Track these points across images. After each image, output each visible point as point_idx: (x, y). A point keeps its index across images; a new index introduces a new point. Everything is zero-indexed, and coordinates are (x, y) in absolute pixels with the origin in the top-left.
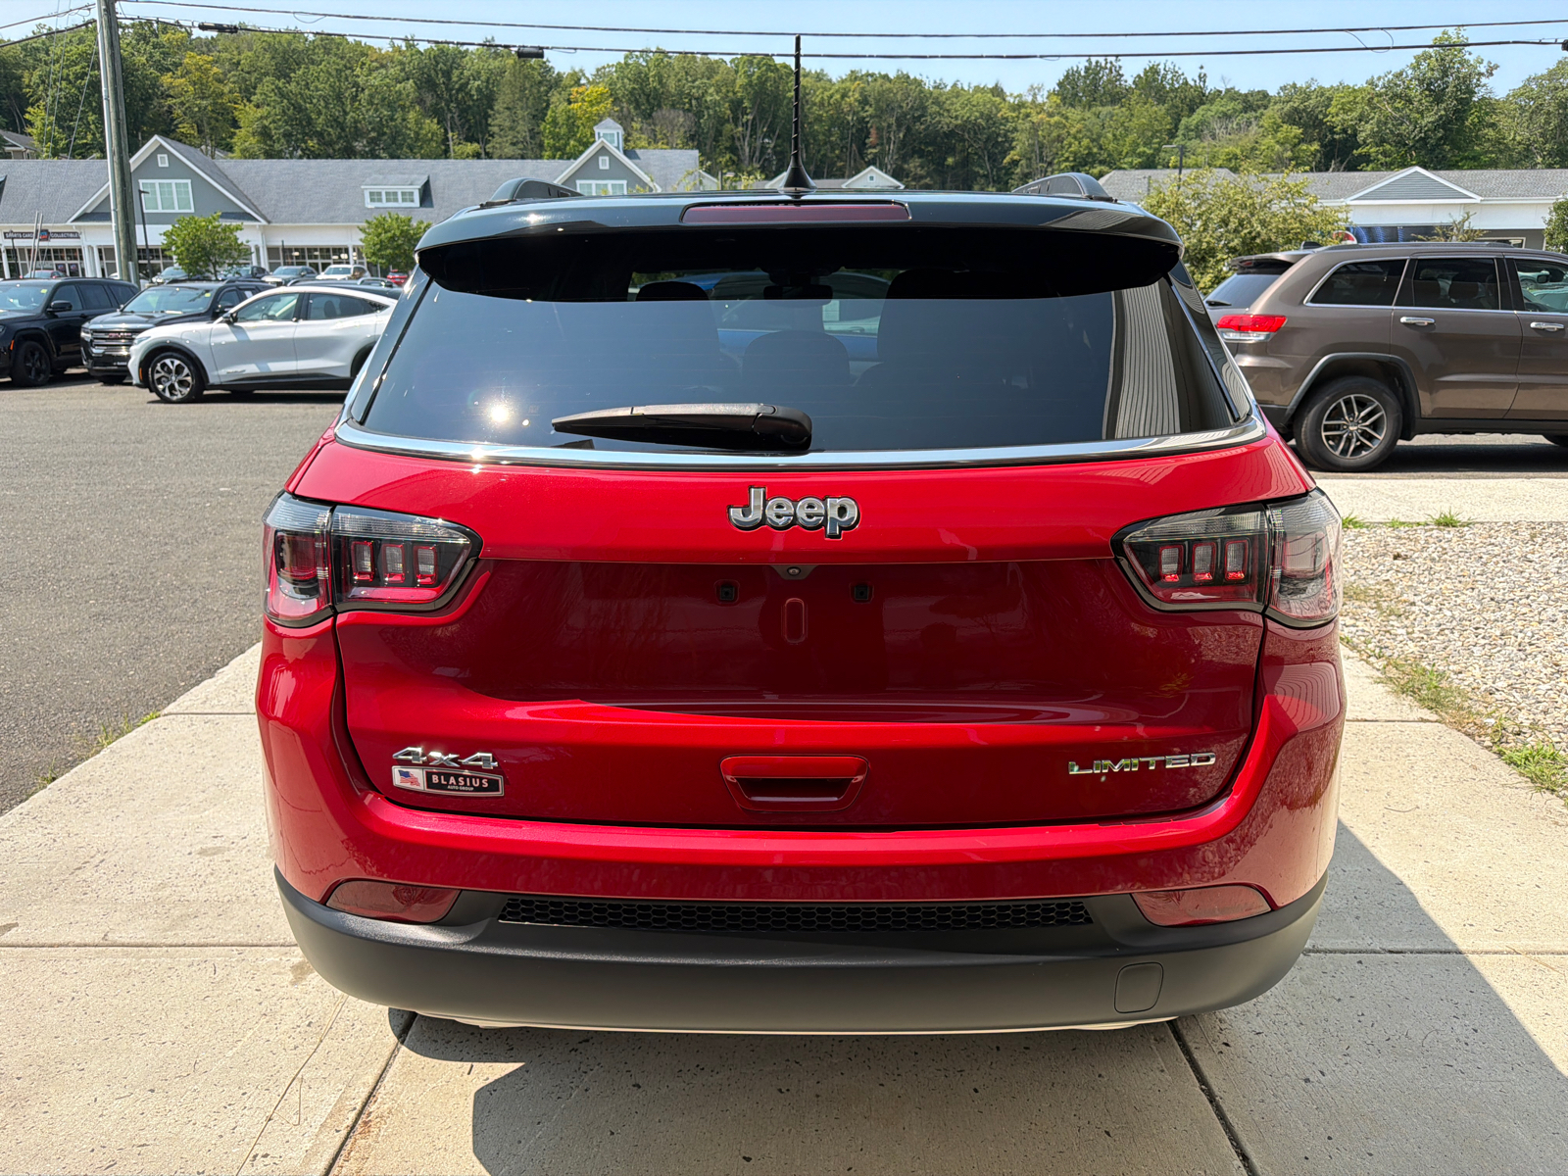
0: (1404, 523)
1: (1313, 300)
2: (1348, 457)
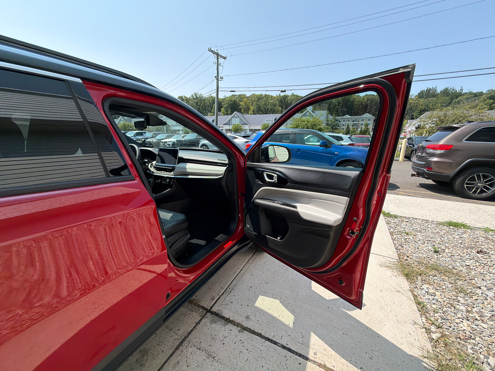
0: (492, 230)
1: (466, 140)
2: (476, 194)
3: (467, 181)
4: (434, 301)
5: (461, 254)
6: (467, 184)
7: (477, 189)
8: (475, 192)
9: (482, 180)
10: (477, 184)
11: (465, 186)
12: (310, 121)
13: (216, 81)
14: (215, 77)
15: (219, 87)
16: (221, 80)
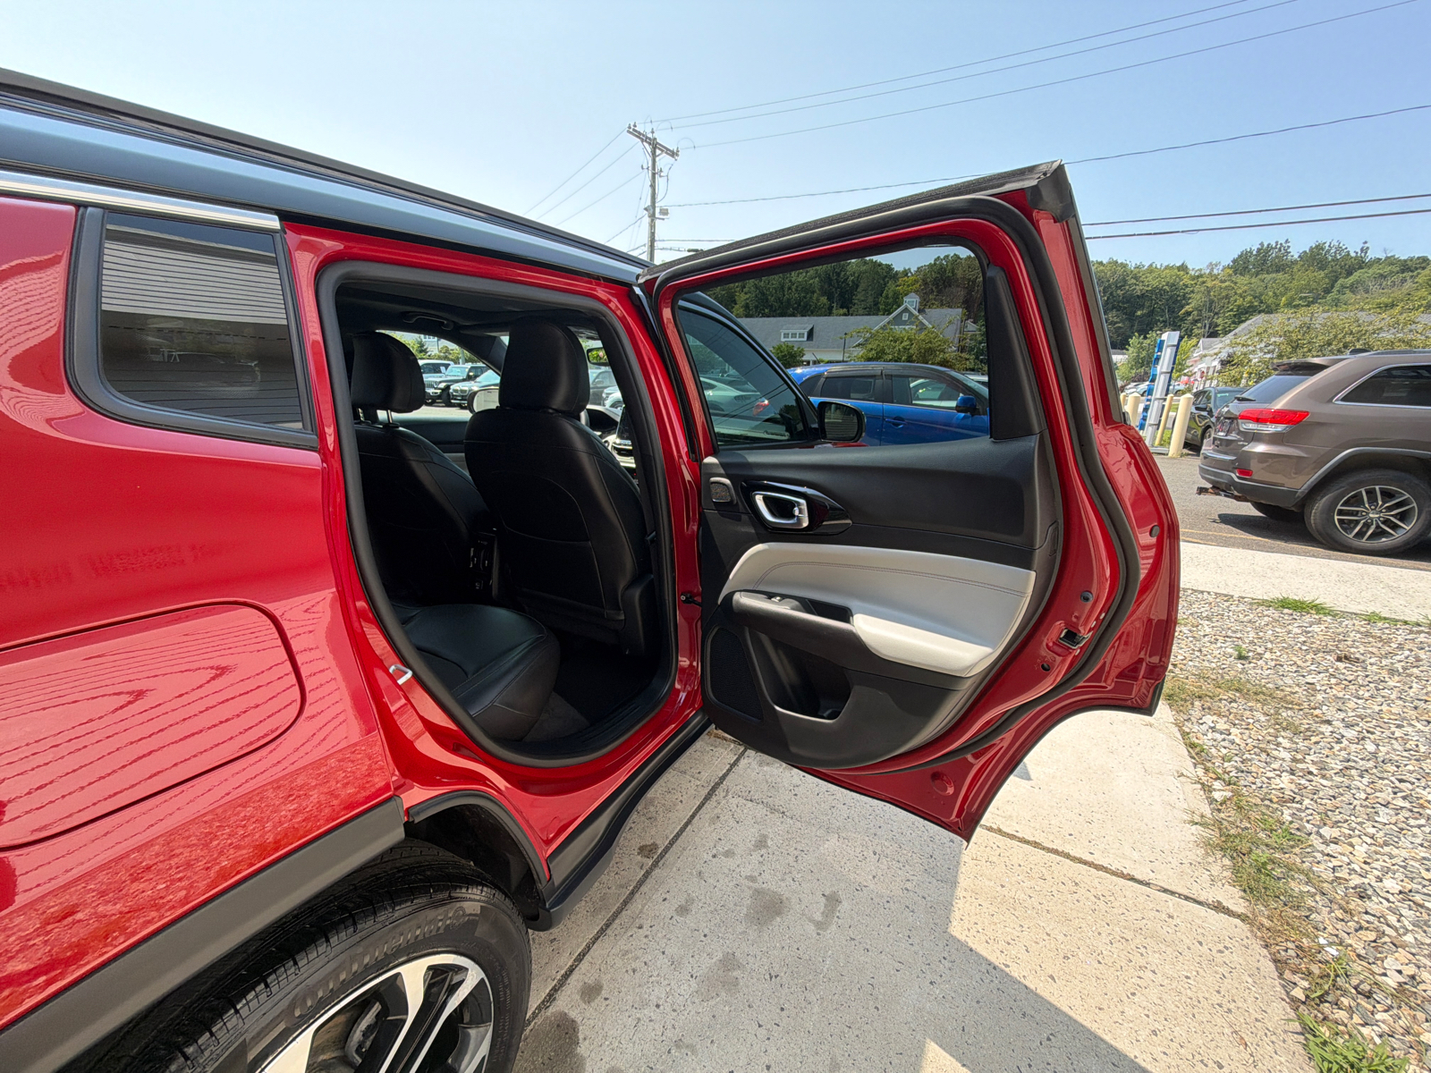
0: (1385, 619)
1: (1344, 399)
2: (1364, 540)
3: (1342, 505)
4: (1226, 744)
5: (1299, 663)
6: (1341, 513)
7: (1367, 526)
8: (1360, 535)
9: (1380, 503)
10: (1367, 514)
11: (1336, 517)
12: (915, 339)
13: (647, 220)
14: (646, 209)
15: (656, 238)
16: (663, 219)
